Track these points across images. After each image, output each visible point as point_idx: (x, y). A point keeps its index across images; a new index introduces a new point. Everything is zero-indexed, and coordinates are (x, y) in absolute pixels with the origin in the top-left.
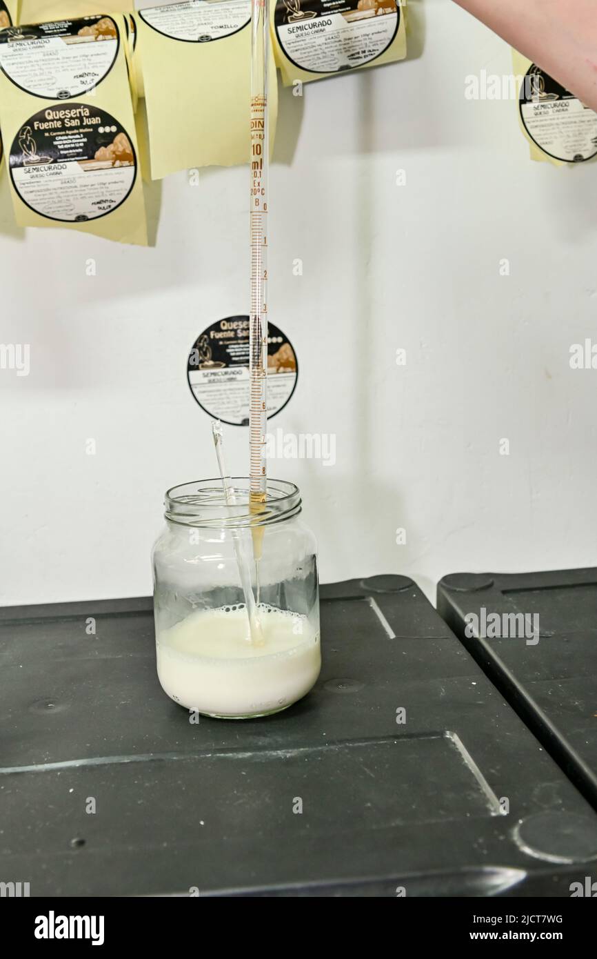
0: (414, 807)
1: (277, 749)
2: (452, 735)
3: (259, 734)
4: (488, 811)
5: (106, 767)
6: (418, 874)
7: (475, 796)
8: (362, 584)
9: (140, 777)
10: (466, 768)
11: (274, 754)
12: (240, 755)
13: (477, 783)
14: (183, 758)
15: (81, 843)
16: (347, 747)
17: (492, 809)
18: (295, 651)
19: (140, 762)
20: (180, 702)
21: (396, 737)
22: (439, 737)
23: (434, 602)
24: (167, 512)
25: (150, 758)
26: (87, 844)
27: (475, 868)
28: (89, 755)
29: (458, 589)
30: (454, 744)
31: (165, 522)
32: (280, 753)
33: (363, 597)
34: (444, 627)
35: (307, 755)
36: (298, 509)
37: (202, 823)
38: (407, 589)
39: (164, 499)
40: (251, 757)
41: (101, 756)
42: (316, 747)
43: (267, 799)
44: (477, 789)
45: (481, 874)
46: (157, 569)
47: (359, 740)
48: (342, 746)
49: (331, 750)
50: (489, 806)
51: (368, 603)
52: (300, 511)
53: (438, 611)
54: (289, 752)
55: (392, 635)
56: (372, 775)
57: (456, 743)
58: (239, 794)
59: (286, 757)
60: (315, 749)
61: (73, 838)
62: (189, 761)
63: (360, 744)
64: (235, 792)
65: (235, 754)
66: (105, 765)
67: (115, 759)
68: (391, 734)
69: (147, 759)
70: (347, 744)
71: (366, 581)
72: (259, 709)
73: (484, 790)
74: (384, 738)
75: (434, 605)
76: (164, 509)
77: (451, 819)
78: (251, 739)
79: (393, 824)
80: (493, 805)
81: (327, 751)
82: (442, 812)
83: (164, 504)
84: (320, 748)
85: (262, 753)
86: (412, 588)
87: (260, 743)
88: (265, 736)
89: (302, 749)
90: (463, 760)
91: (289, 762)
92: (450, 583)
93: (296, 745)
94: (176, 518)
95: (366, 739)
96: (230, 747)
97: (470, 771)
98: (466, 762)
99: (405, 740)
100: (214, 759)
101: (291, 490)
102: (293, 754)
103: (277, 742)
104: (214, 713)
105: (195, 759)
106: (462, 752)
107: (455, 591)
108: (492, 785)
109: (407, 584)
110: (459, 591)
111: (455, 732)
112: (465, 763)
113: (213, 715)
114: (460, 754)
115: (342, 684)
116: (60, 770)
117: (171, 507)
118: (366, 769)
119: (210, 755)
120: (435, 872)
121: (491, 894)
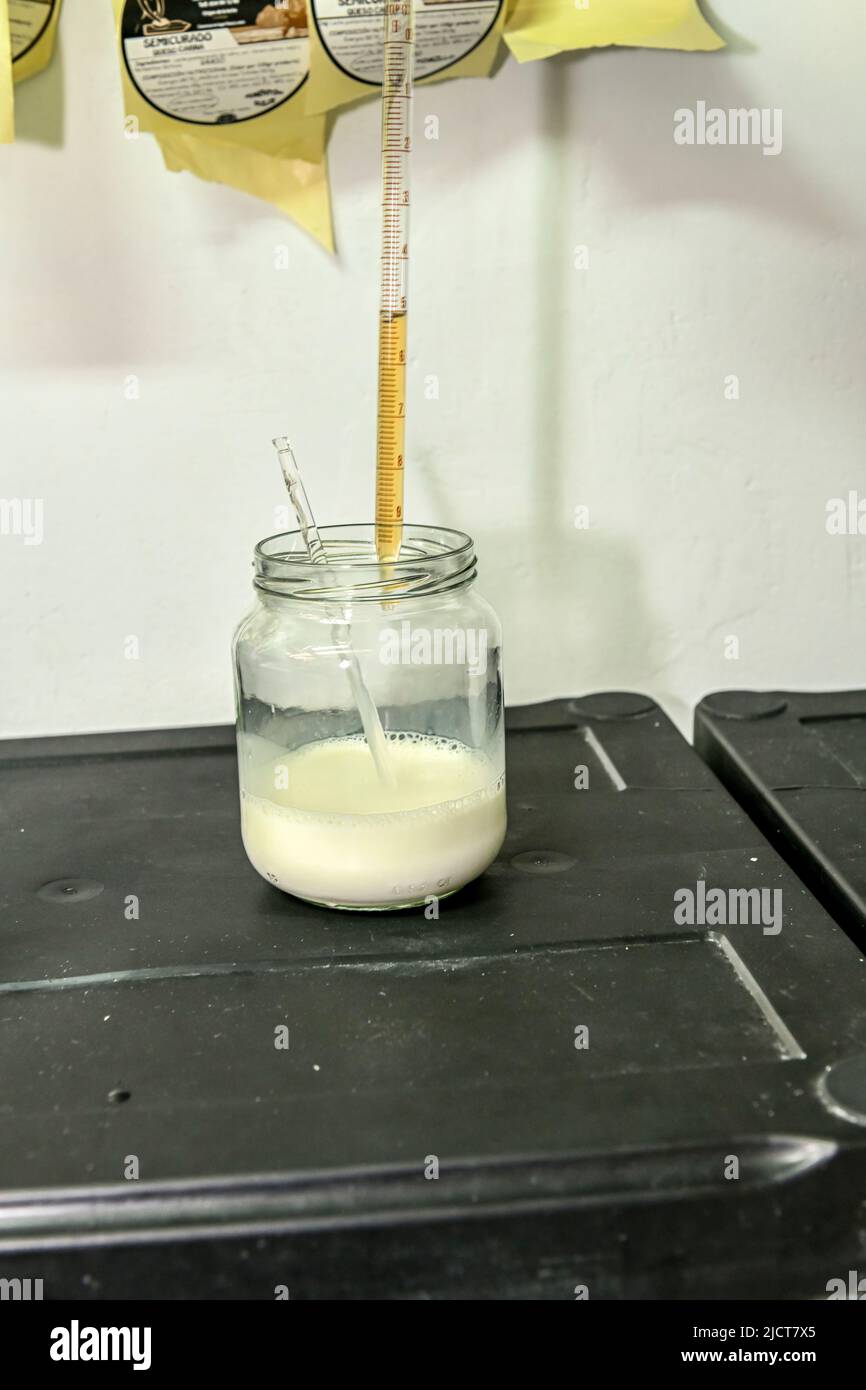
0: (657, 1046)
1: (434, 957)
2: (719, 938)
3: (407, 934)
4: (777, 1052)
5: (162, 984)
6: (665, 1146)
7: (755, 1029)
8: (572, 707)
9: (216, 998)
10: (741, 989)
11: (431, 964)
12: (377, 967)
13: (759, 1011)
14: (284, 970)
15: (124, 1097)
16: (547, 956)
17: (783, 1050)
18: (466, 802)
19: (215, 976)
20: (277, 884)
21: (628, 940)
22: (698, 941)
23: (688, 735)
24: (258, 576)
25: (232, 970)
26: (133, 1098)
27: (756, 1138)
28: (135, 964)
29: (729, 716)
30: (722, 951)
31: (254, 592)
32: (441, 964)
33: (573, 727)
34: (706, 775)
35: (484, 968)
36: (470, 573)
37: (317, 1068)
38: (645, 715)
39: (252, 556)
40: (395, 970)
41: (153, 967)
42: (499, 954)
43: (420, 1033)
44: (758, 1018)
45: (765, 1147)
46: (242, 669)
47: (570, 944)
48: (542, 953)
49: (523, 960)
50: (778, 1045)
51: (582, 737)
52: (474, 576)
53: (695, 748)
54: (455, 963)
55: (621, 786)
56: (589, 998)
57: (726, 950)
58: (375, 1025)
59: (450, 970)
60: (497, 958)
61: (110, 1090)
62: (294, 974)
63: (570, 951)
64: (369, 1022)
65: (368, 964)
66: (159, 980)
67: (176, 971)
68: (620, 936)
69: (227, 972)
70: (549, 951)
71: (579, 701)
72: (407, 895)
73: (770, 1021)
74: (609, 941)
75: (690, 739)
76: (252, 573)
77: (716, 1064)
78: (393, 941)
79: (624, 1072)
80: (783, 1045)
81: (516, 961)
82: (701, 1054)
83: (253, 564)
84: (505, 957)
85: (412, 964)
86: (653, 712)
87: (409, 948)
88: (417, 937)
89: (475, 958)
90: (736, 975)
91: (455, 977)
92: (714, 706)
93: (468, 952)
94: (271, 585)
95: (580, 943)
96: (360, 953)
97: (748, 992)
98: (741, 978)
99: (642, 945)
100: (334, 972)
101: (459, 542)
102: (461, 966)
103: (436, 946)
104: (332, 900)
105: (303, 972)
106: (734, 964)
107: (724, 718)
108: (782, 1012)
109: (646, 706)
110: (732, 719)
111: (723, 933)
112: (740, 981)
113: (332, 905)
114: (731, 966)
115: (541, 859)
116: (88, 986)
117: (265, 568)
118: (579, 989)
119: (328, 966)
120: (689, 1144)
121: (780, 1177)
